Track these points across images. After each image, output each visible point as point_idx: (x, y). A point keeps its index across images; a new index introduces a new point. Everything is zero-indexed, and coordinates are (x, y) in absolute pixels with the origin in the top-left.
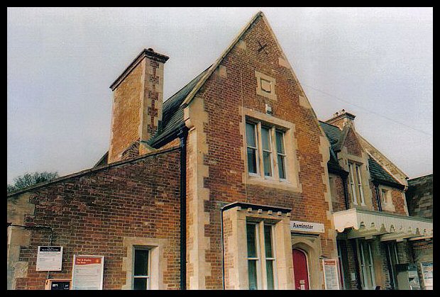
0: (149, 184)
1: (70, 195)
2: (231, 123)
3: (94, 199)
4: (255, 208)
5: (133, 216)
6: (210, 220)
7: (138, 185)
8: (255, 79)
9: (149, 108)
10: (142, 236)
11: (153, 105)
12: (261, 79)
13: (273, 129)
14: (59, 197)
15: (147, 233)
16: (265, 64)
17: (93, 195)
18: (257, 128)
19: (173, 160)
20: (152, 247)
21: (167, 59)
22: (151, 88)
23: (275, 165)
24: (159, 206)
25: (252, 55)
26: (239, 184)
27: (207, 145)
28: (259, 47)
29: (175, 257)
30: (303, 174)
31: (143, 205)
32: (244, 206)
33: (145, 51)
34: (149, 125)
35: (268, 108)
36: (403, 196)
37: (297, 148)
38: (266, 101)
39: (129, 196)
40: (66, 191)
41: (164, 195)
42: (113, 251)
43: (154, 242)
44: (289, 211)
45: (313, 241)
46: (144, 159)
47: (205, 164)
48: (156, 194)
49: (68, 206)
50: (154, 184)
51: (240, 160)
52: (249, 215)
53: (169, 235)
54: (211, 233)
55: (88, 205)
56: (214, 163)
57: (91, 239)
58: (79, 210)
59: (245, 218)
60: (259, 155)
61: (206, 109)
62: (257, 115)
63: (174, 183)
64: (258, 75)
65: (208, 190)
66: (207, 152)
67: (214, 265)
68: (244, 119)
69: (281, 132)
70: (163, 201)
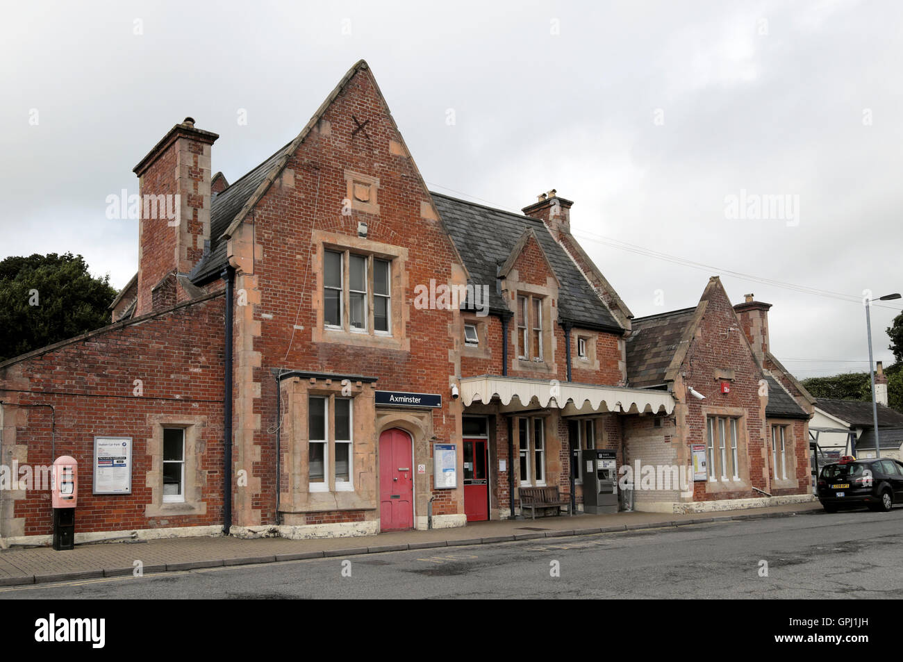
0: (180, 345)
1: (73, 365)
2: (299, 257)
3: (105, 368)
4: (321, 378)
5: (160, 388)
6: (262, 393)
7: (165, 348)
8: (344, 183)
9: (190, 222)
10: (172, 413)
11: (195, 216)
12: (355, 182)
13: (371, 258)
14: (58, 368)
15: (180, 409)
16: (364, 156)
17: (103, 363)
18: (344, 259)
19: (216, 310)
20: (186, 426)
21: (215, 137)
22: (191, 191)
23: (369, 313)
24: (196, 374)
25: (341, 144)
26: (307, 343)
27: (260, 291)
28: (354, 127)
29: (218, 437)
30: (414, 324)
31: (172, 373)
32: (305, 377)
33: (178, 129)
34: (189, 249)
35: (362, 229)
36: (621, 346)
37: (408, 287)
38: (359, 217)
39: (151, 363)
40: (67, 360)
41: (203, 359)
42: (133, 432)
43: (190, 419)
44: (375, 380)
45: (421, 418)
46: (172, 313)
47: (255, 319)
48: (191, 358)
49: (72, 379)
50: (188, 345)
51: (311, 310)
52: (311, 387)
53: (210, 410)
54: (262, 409)
55: (98, 375)
56: (270, 316)
57: (104, 418)
58: (86, 383)
59: (306, 391)
60: (345, 299)
61: (260, 240)
62: (343, 241)
63: (217, 342)
64: (350, 175)
65: (259, 354)
66: (259, 302)
67: (266, 448)
68: (320, 249)
69: (383, 262)
70: (201, 367)
